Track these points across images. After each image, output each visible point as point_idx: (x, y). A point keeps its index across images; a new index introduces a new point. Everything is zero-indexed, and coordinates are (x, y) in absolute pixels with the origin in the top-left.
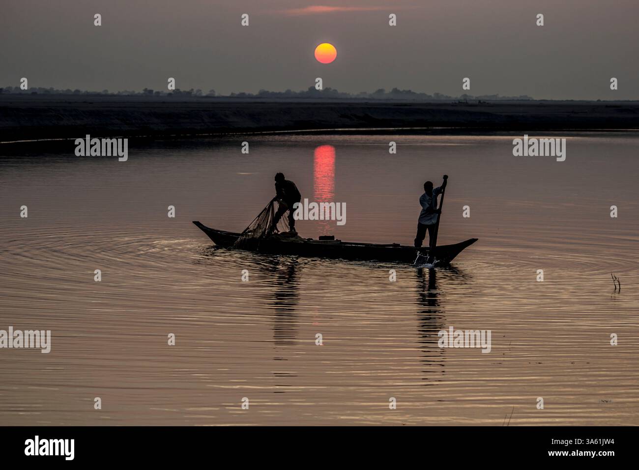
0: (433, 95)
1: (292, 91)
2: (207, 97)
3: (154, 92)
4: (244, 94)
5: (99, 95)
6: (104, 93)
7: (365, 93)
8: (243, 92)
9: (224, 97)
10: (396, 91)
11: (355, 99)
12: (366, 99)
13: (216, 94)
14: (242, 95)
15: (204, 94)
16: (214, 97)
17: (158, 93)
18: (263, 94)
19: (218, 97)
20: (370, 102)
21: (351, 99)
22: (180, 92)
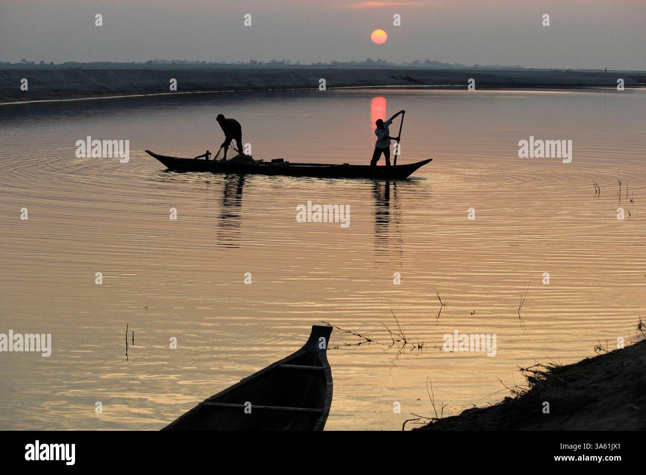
0: (453, 65)
1: (355, 61)
2: (295, 65)
3: (257, 62)
4: (320, 63)
5: (219, 64)
6: (222, 63)
7: (406, 63)
8: (320, 62)
9: (306, 66)
10: (428, 61)
11: (400, 67)
12: (407, 67)
13: (301, 64)
14: (320, 64)
15: (292, 64)
16: (300, 66)
17: (260, 63)
18: (334, 63)
19: (302, 66)
20: (409, 69)
21: (396, 67)
22: (276, 62)
